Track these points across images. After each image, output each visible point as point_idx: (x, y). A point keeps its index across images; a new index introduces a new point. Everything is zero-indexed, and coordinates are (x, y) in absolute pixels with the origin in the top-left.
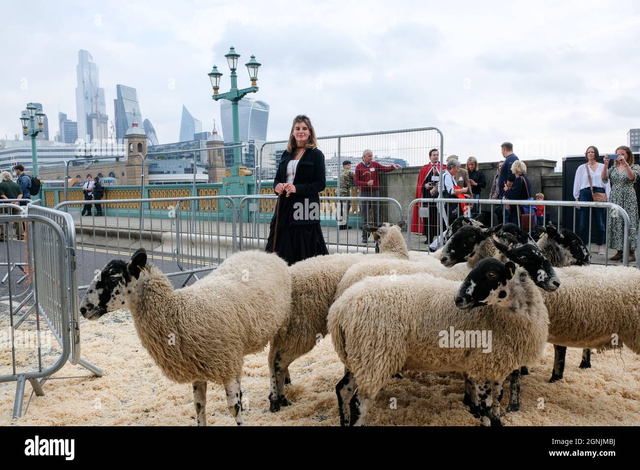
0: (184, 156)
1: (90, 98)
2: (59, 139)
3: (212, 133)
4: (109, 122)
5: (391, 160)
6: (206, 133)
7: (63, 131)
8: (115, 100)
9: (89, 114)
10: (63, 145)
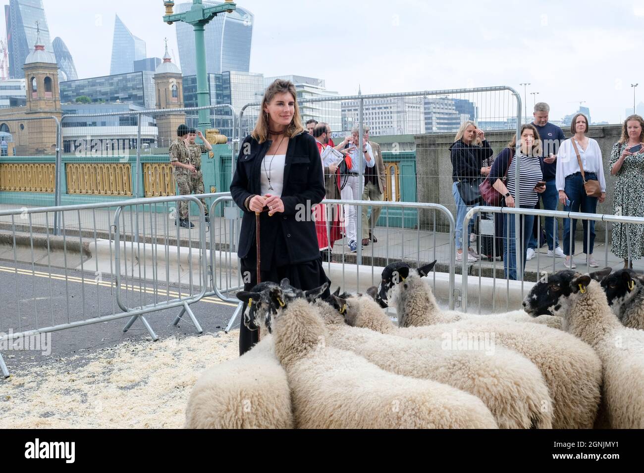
0: (117, 98)
3: (163, 61)
5: (450, 102)
6: (152, 60)
8: (6, 6)
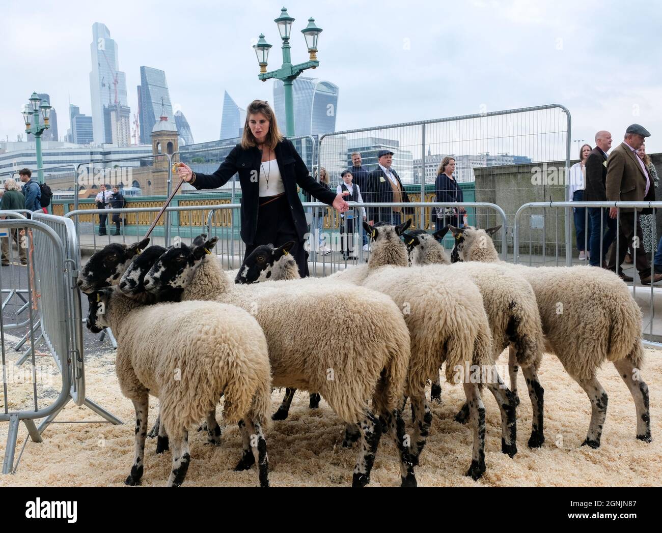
1: (107, 85)
2: (70, 139)
4: (131, 115)
5: (509, 159)
7: (75, 128)
8: (138, 87)
9: (107, 106)
10: (75, 147)
